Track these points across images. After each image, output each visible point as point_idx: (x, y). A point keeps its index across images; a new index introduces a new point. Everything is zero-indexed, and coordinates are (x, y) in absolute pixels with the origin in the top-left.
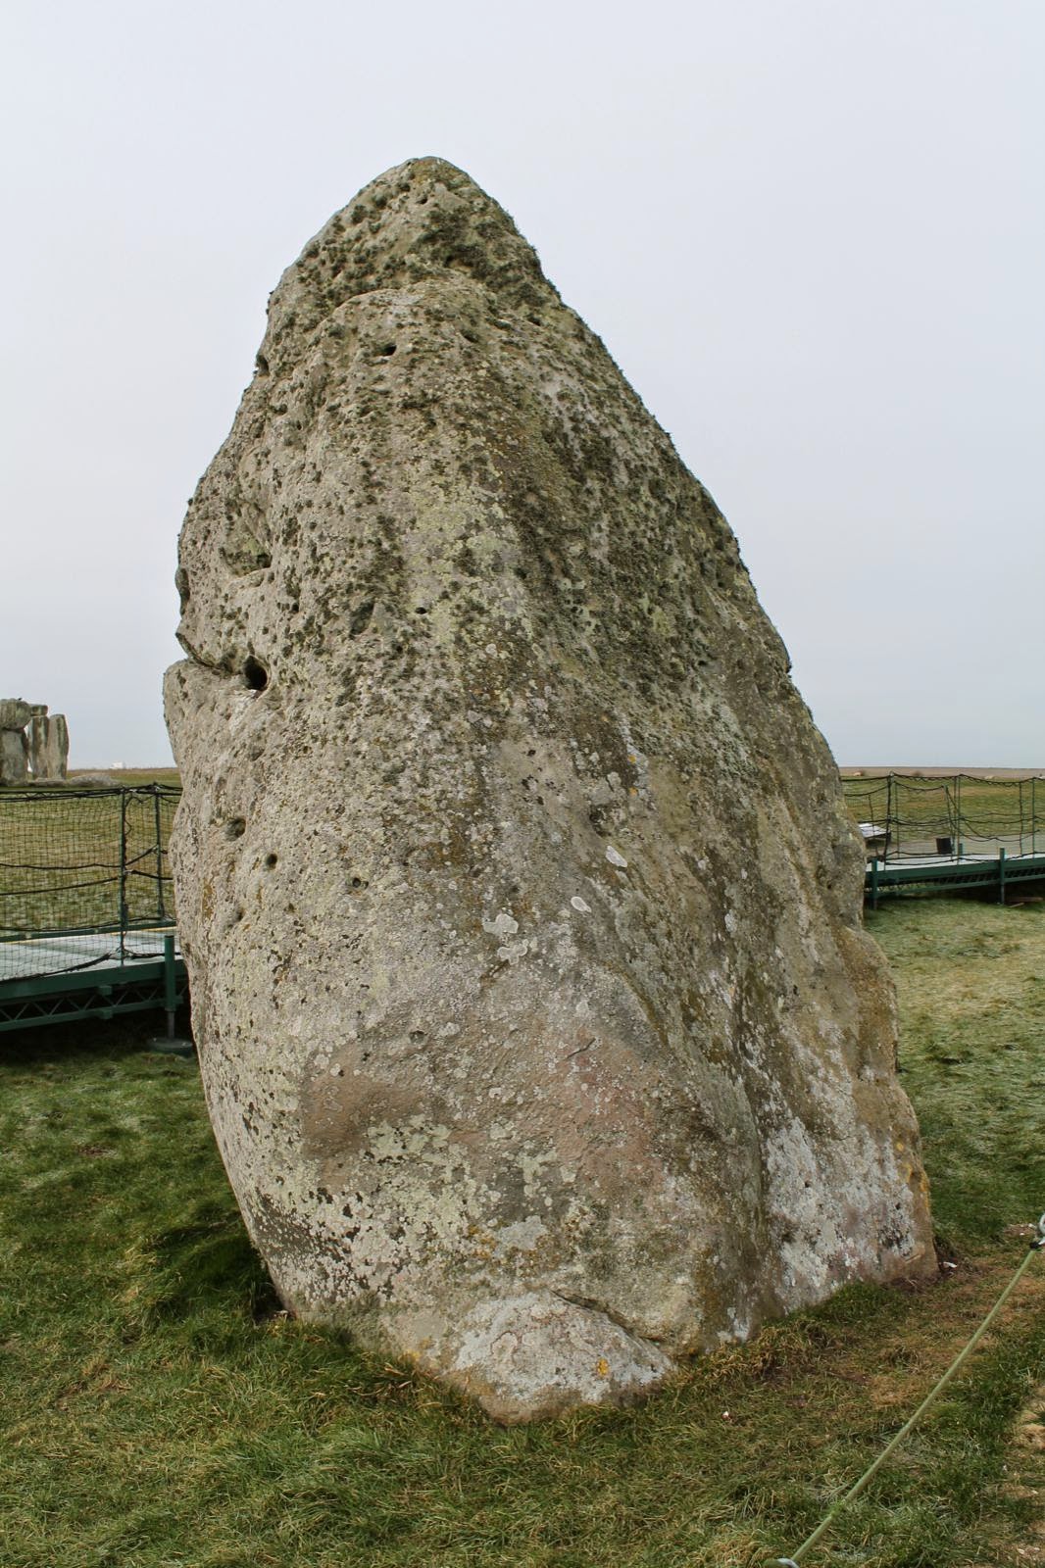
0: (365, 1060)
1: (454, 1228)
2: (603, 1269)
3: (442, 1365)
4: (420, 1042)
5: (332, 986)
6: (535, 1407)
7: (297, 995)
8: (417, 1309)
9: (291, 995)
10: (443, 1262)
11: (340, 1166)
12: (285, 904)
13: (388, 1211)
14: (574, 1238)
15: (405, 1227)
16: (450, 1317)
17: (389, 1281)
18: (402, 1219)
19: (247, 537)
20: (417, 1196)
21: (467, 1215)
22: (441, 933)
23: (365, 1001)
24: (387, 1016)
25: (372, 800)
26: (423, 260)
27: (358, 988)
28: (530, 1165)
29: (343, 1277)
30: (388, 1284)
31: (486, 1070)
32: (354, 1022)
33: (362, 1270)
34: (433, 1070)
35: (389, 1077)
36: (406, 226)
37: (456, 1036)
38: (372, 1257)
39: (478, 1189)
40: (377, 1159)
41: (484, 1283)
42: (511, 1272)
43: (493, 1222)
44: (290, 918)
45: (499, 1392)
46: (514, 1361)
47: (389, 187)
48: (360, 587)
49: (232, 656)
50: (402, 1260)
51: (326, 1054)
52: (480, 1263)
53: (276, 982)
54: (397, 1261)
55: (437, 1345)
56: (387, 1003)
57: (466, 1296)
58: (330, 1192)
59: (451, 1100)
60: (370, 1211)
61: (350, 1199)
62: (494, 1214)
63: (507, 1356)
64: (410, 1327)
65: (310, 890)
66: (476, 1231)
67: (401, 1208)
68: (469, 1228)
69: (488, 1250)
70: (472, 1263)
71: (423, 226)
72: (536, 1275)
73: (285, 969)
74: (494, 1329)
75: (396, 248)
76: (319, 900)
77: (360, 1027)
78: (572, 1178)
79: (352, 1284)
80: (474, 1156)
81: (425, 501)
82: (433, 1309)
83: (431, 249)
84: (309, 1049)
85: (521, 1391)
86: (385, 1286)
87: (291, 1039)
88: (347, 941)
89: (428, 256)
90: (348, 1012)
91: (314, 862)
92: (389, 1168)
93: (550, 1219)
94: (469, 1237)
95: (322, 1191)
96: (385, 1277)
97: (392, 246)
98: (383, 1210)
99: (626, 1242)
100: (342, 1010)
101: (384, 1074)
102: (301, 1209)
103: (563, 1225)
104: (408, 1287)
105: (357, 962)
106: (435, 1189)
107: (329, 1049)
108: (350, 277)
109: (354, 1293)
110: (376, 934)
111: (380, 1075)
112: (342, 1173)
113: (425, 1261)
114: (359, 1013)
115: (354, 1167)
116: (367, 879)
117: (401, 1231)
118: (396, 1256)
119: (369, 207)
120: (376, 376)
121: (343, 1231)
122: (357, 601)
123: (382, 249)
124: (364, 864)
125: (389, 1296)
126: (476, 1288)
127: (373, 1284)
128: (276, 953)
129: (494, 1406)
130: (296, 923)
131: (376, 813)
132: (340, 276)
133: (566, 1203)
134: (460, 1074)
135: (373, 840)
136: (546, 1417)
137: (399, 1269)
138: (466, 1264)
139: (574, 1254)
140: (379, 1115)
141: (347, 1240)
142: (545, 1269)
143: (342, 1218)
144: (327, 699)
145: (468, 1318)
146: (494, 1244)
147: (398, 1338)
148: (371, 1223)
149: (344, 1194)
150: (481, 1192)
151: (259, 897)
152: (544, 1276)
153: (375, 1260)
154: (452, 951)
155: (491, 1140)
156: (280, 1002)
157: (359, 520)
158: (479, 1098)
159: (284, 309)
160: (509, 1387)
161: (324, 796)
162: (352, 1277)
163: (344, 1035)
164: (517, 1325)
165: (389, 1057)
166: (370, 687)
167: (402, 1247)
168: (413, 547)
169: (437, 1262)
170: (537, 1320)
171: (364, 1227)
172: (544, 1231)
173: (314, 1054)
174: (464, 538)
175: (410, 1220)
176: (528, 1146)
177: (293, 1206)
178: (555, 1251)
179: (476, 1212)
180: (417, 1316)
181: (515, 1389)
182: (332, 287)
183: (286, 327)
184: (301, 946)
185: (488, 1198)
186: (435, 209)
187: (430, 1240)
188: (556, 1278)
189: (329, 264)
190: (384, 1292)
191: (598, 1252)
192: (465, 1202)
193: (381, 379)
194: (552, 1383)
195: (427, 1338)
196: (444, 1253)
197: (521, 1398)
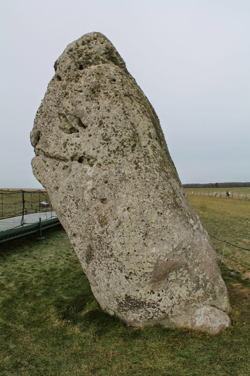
0: (173, 256)
1: (185, 294)
2: (215, 297)
3: (192, 327)
4: (184, 250)
5: (163, 239)
6: (218, 330)
7: (152, 242)
8: (180, 315)
9: (150, 243)
10: (184, 303)
11: (159, 284)
12: (141, 220)
13: (169, 293)
14: (209, 292)
15: (173, 296)
16: (190, 315)
17: (171, 310)
18: (173, 294)
19: (66, 124)
20: (176, 288)
21: (188, 291)
22: (184, 224)
23: (173, 242)
24: (178, 245)
25: (156, 193)
26: (104, 58)
27: (171, 239)
28: (201, 276)
29: (156, 312)
30: (171, 311)
31: (195, 256)
32: (171, 247)
33: (163, 309)
34: (186, 257)
35: (178, 260)
36: (99, 49)
37: (190, 248)
38: (166, 305)
39: (191, 284)
40: (169, 281)
41: (195, 306)
42: (199, 302)
43: (194, 291)
44: (144, 223)
45: (210, 329)
46: (211, 321)
47: (91, 38)
48: (132, 140)
49: (76, 155)
50: (173, 304)
51: (163, 256)
52: (192, 301)
53: (144, 240)
54: (172, 305)
55: (189, 322)
56: (178, 242)
57: (193, 310)
58: (154, 291)
59: (189, 264)
60: (165, 294)
61: (160, 292)
62: (195, 289)
63: (209, 320)
64: (180, 320)
65: (148, 216)
66: (191, 294)
67: (172, 292)
68: (189, 294)
69: (193, 298)
70: (191, 302)
71: (104, 50)
72: (204, 302)
73: (146, 236)
74: (202, 315)
75: (97, 54)
76: (152, 218)
77: (173, 248)
78: (208, 278)
79: (160, 313)
80: (191, 276)
81: (139, 120)
82: (185, 314)
83: (106, 56)
84: (159, 255)
85: (215, 328)
86: (170, 311)
87: (152, 253)
88: (164, 228)
89: (105, 57)
90: (170, 245)
91: (147, 209)
92: (171, 282)
93: (204, 289)
94: (189, 296)
95: (152, 291)
96: (170, 309)
97: (96, 53)
98: (168, 293)
99: (217, 291)
100: (168, 245)
101: (177, 259)
102: (144, 297)
103: (206, 289)
104: (177, 310)
105: (169, 232)
106: (181, 286)
107: (165, 255)
108: (84, 59)
109: (160, 315)
110: (171, 225)
111: (176, 259)
112: (159, 286)
113: (179, 303)
114: (172, 245)
115: (163, 284)
116: (162, 212)
117: (173, 297)
118: (172, 304)
119: (86, 42)
120: (114, 87)
121: (157, 300)
122: (132, 143)
123: (93, 53)
124: (161, 209)
125: (172, 314)
126: (193, 307)
127: (167, 312)
128: (142, 232)
129: (211, 332)
130: (146, 224)
131: (158, 196)
132: (81, 58)
133: (207, 284)
134: (190, 257)
135: (160, 203)
136: (221, 332)
137: (173, 307)
138: (190, 302)
139: (209, 295)
140: (173, 270)
141: (159, 302)
142: (205, 300)
143: (157, 297)
144: (130, 168)
145: (195, 314)
146: (194, 296)
147: (178, 323)
148: (165, 297)
149: (158, 291)
150: (192, 284)
151: (130, 218)
152: (205, 301)
153: (167, 305)
154: (187, 228)
155: (195, 272)
156: (147, 245)
157: (126, 123)
158: (193, 262)
159: (66, 64)
160: (212, 327)
161: (142, 192)
162: (160, 311)
163: (169, 251)
164: (207, 313)
165: (178, 255)
166: (143, 165)
167: (173, 301)
168: (139, 131)
169: (182, 303)
170: (210, 311)
171: (163, 298)
172: (203, 291)
173: (160, 256)
174: (148, 130)
175: (174, 294)
176: (201, 272)
177: (141, 297)
178: (206, 296)
179: (191, 289)
180: (181, 317)
181: (214, 327)
182: (79, 60)
183: (68, 69)
184: (150, 230)
185: (193, 286)
186: (106, 46)
187: (180, 298)
188: (207, 302)
189: (77, 54)
190: (170, 313)
191: (213, 294)
192: (188, 288)
193: (115, 87)
194: (220, 324)
195: (186, 321)
196: (184, 301)
197: (215, 329)
